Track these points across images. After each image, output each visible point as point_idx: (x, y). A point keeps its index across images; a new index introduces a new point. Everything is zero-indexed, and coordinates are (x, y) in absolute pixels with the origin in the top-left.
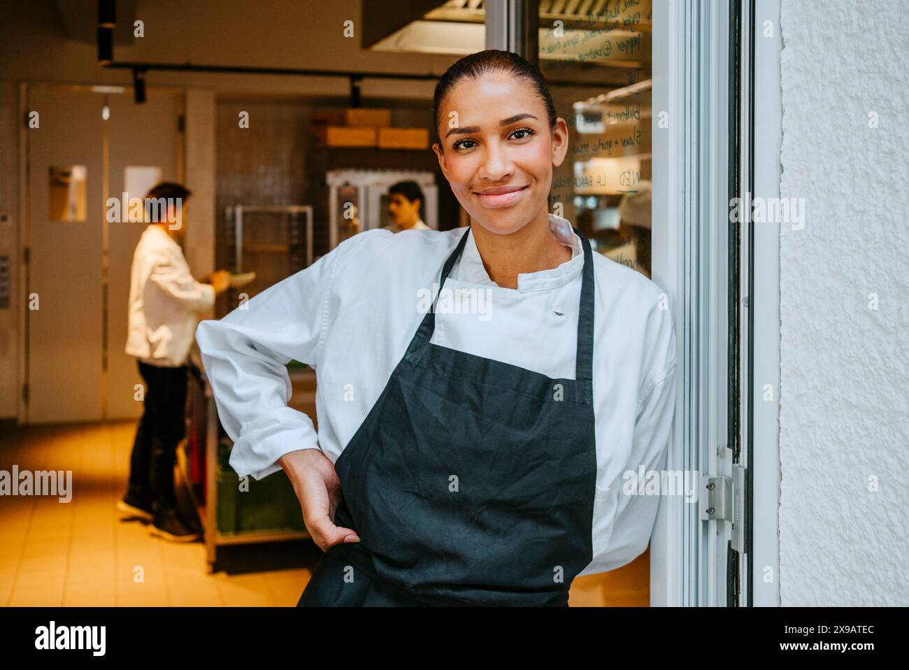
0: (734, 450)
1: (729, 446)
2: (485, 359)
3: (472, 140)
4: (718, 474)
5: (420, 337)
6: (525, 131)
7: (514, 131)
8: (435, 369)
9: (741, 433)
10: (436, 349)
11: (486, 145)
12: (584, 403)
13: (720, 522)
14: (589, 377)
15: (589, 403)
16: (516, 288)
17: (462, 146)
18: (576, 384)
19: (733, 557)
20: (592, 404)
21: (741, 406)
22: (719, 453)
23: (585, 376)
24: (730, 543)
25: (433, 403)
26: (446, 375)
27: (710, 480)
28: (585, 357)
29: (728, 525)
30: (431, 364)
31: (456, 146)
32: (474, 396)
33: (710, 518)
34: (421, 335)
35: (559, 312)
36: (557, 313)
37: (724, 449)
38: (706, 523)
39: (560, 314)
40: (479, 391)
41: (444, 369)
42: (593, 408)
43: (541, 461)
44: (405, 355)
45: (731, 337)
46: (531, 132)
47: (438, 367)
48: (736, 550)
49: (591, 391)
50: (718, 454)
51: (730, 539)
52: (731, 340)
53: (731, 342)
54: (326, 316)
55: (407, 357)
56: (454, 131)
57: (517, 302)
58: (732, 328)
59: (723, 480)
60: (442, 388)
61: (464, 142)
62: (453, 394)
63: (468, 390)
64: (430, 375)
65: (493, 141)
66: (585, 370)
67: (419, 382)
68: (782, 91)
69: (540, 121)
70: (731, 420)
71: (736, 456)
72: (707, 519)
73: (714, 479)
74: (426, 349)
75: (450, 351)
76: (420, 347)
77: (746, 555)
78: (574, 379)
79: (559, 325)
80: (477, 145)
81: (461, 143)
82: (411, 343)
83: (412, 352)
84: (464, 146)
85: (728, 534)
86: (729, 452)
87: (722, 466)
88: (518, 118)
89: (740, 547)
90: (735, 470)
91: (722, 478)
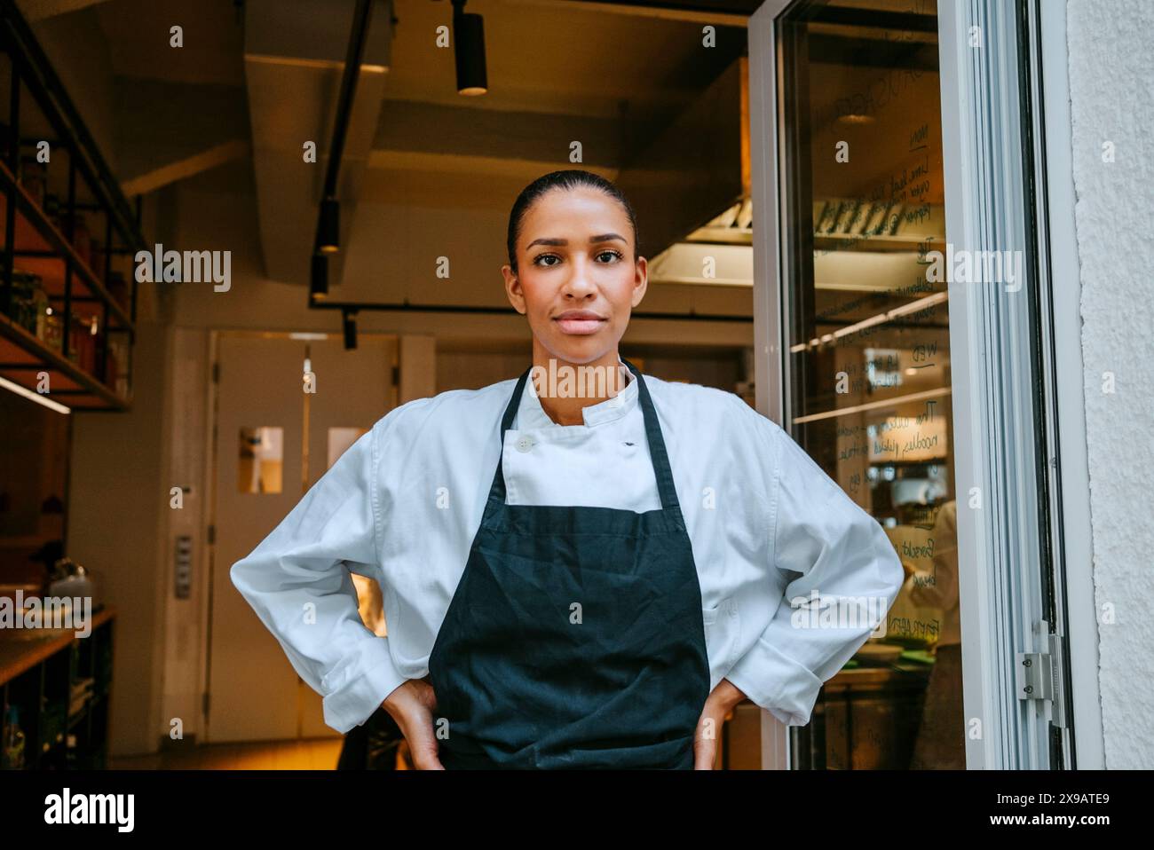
0: (1049, 621)
1: (1044, 619)
2: (569, 508)
3: (556, 254)
4: (1034, 651)
5: (493, 500)
6: (614, 254)
7: (601, 252)
8: (518, 530)
9: (1056, 601)
10: (514, 510)
11: (570, 261)
12: (677, 530)
13: (1039, 702)
14: (675, 503)
15: (681, 529)
16: (582, 422)
17: (543, 262)
18: (665, 513)
19: (1055, 733)
20: (685, 530)
21: (1055, 572)
22: (1036, 629)
23: (672, 503)
24: (1050, 722)
25: (523, 569)
26: (530, 534)
27: (1026, 655)
28: (667, 483)
29: (1048, 705)
30: (513, 528)
31: (537, 260)
32: (565, 550)
33: (1029, 698)
34: (494, 498)
35: (629, 442)
36: (628, 444)
37: (1039, 625)
38: (1024, 703)
39: (631, 445)
40: (571, 544)
41: (527, 528)
42: (687, 534)
43: (649, 601)
44: (482, 522)
45: (1041, 502)
46: (619, 256)
47: (520, 528)
48: (1057, 726)
49: (682, 516)
50: (1033, 630)
51: (1051, 719)
52: (1041, 506)
53: (1041, 508)
54: (377, 505)
55: (485, 524)
56: (538, 242)
57: (587, 438)
58: (1041, 493)
59: (1040, 657)
60: (530, 549)
61: (546, 257)
62: (543, 554)
63: (558, 545)
64: (513, 538)
65: (580, 259)
66: (670, 497)
67: (504, 549)
68: (1078, 244)
69: (627, 245)
70: (1045, 590)
71: (1052, 629)
72: (1025, 698)
73: (1030, 655)
74: (503, 512)
75: (529, 508)
76: (497, 511)
77: (1068, 730)
78: (661, 508)
79: (632, 456)
80: (561, 262)
81: (543, 257)
82: (486, 508)
83: (489, 518)
84: (546, 261)
85: (1048, 715)
86: (1045, 625)
87: (1039, 642)
88: (609, 237)
89: (1063, 724)
90: (1052, 642)
91: (1038, 655)
